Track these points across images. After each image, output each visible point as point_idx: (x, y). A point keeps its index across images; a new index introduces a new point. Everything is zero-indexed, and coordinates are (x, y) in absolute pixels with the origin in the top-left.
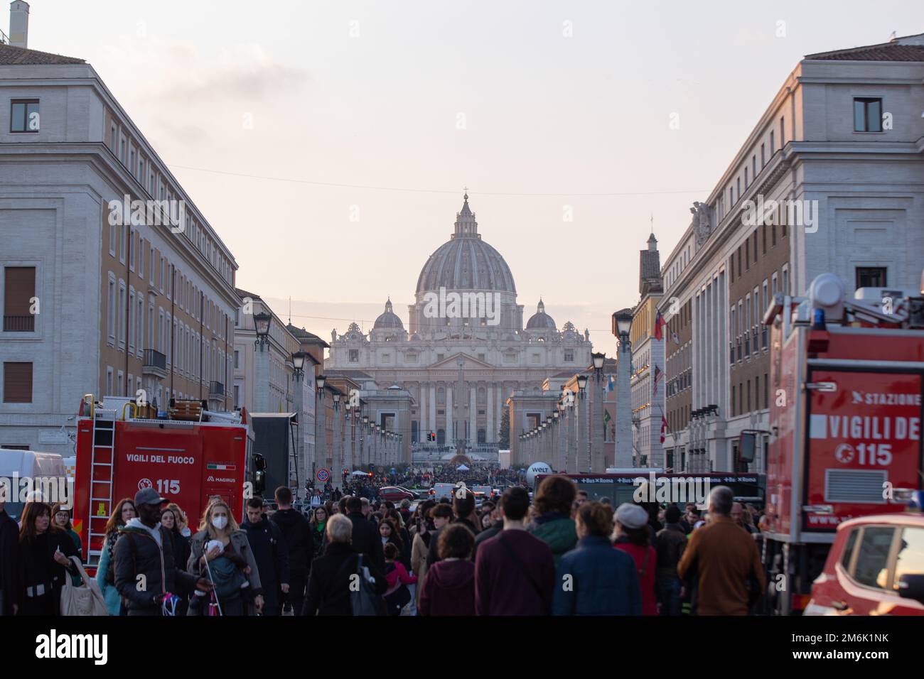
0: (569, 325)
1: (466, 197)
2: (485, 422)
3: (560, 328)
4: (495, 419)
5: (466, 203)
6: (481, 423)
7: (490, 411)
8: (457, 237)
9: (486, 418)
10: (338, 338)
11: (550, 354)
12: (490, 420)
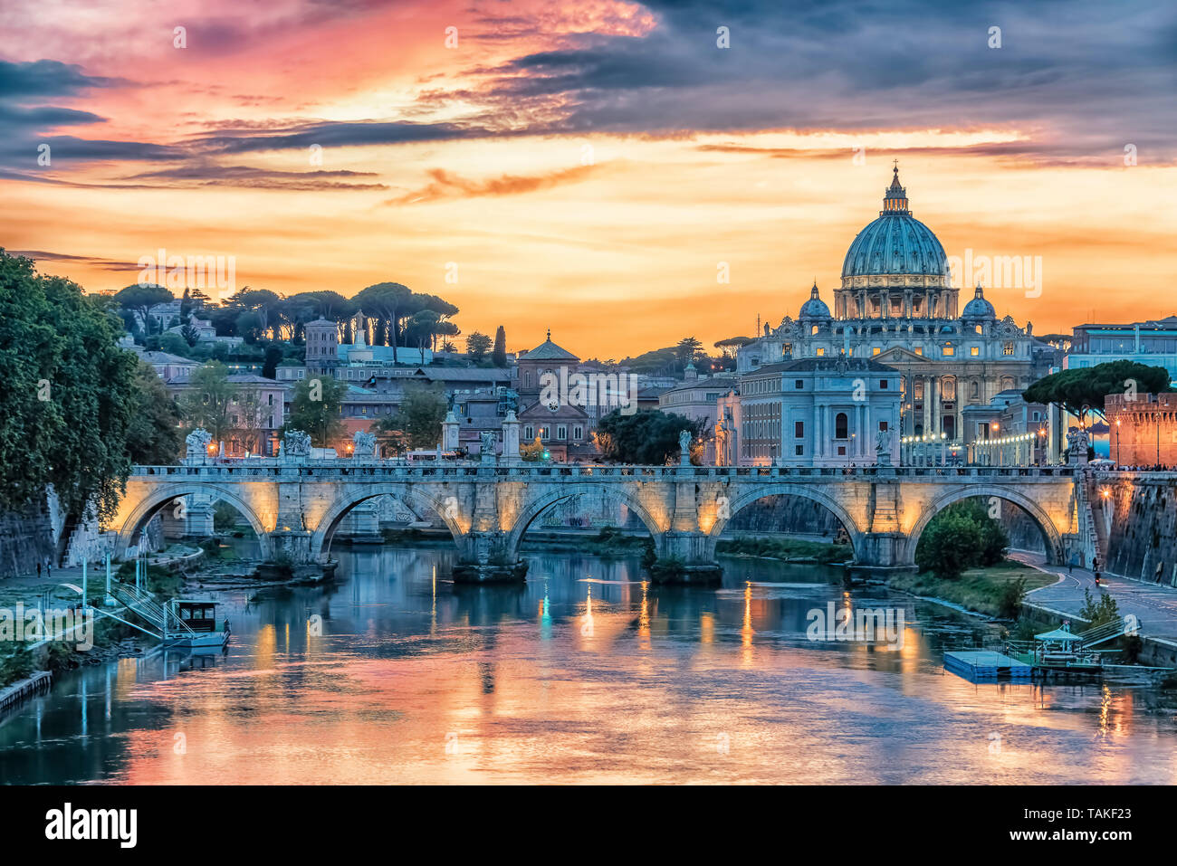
0: (1008, 318)
1: (896, 170)
2: (922, 416)
3: (1000, 316)
4: (932, 414)
5: (896, 177)
6: (918, 418)
7: (927, 406)
8: (887, 214)
9: (923, 414)
10: (771, 332)
11: (989, 347)
12: (928, 415)
